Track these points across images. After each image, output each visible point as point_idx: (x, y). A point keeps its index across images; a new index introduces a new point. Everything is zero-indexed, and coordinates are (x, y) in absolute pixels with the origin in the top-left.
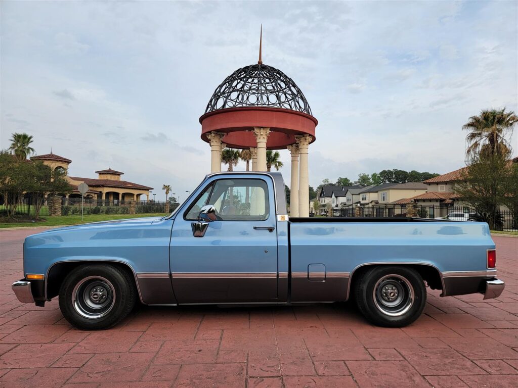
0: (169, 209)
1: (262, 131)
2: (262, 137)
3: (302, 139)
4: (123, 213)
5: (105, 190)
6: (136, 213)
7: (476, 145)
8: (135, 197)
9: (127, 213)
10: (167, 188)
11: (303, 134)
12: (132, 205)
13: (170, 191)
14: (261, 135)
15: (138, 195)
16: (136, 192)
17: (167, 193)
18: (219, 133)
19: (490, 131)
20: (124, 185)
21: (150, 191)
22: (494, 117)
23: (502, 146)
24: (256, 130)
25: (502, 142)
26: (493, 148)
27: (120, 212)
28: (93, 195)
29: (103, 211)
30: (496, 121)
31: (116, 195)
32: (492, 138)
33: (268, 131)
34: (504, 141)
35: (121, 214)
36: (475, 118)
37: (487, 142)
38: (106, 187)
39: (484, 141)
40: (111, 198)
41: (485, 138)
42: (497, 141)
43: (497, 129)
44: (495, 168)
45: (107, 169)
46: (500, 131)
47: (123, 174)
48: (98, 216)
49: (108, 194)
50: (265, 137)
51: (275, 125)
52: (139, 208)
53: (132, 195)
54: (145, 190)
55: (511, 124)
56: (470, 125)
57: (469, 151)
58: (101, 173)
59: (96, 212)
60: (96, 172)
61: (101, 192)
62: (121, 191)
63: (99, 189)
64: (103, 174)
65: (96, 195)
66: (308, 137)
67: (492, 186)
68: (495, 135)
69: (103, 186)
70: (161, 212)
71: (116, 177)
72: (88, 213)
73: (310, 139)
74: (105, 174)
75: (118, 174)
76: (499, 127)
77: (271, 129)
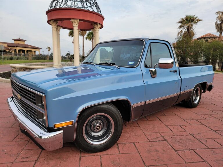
0: (48, 58)
1: (75, 21)
2: (75, 24)
3: (96, 26)
4: (25, 60)
5: (18, 49)
6: (32, 60)
7: (182, 31)
8: (33, 52)
9: (27, 60)
10: (49, 49)
11: (96, 23)
12: (29, 56)
13: (50, 50)
14: (75, 23)
15: (35, 51)
16: (33, 50)
17: (49, 51)
18: (55, 21)
19: (188, 25)
20: (27, 46)
21: (40, 49)
22: (190, 19)
23: (192, 32)
24: (72, 20)
25: (192, 31)
26: (188, 33)
27: (24, 59)
28: (12, 51)
29: (15, 59)
30: (191, 21)
31: (24, 51)
32: (188, 29)
33: (78, 21)
34: (193, 30)
35: (24, 60)
36: (182, 19)
37: (186, 30)
38: (18, 47)
39: (185, 30)
40: (21, 52)
41: (185, 29)
42: (190, 30)
43: (191, 25)
44: (187, 42)
45: (18, 38)
46: (192, 25)
47: (26, 41)
48: (12, 61)
49: (20, 51)
50: (77, 24)
51: (81, 18)
52: (34, 57)
53: (31, 51)
54: (38, 49)
55: (197, 23)
56: (180, 22)
57: (178, 34)
58: (15, 40)
59: (12, 59)
60: (13, 40)
61: (16, 50)
62: (26, 49)
63: (15, 48)
64: (16, 40)
65: (14, 51)
66: (99, 25)
67: (185, 50)
68: (190, 27)
69: (17, 47)
70: (45, 60)
71: (23, 42)
72: (8, 59)
73: (100, 26)
74: (17, 40)
75: (24, 41)
76: (192, 24)
77: (80, 20)
